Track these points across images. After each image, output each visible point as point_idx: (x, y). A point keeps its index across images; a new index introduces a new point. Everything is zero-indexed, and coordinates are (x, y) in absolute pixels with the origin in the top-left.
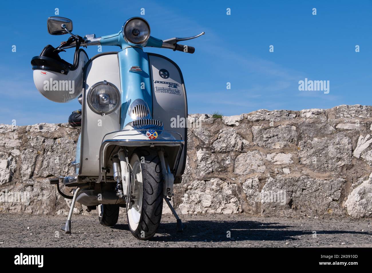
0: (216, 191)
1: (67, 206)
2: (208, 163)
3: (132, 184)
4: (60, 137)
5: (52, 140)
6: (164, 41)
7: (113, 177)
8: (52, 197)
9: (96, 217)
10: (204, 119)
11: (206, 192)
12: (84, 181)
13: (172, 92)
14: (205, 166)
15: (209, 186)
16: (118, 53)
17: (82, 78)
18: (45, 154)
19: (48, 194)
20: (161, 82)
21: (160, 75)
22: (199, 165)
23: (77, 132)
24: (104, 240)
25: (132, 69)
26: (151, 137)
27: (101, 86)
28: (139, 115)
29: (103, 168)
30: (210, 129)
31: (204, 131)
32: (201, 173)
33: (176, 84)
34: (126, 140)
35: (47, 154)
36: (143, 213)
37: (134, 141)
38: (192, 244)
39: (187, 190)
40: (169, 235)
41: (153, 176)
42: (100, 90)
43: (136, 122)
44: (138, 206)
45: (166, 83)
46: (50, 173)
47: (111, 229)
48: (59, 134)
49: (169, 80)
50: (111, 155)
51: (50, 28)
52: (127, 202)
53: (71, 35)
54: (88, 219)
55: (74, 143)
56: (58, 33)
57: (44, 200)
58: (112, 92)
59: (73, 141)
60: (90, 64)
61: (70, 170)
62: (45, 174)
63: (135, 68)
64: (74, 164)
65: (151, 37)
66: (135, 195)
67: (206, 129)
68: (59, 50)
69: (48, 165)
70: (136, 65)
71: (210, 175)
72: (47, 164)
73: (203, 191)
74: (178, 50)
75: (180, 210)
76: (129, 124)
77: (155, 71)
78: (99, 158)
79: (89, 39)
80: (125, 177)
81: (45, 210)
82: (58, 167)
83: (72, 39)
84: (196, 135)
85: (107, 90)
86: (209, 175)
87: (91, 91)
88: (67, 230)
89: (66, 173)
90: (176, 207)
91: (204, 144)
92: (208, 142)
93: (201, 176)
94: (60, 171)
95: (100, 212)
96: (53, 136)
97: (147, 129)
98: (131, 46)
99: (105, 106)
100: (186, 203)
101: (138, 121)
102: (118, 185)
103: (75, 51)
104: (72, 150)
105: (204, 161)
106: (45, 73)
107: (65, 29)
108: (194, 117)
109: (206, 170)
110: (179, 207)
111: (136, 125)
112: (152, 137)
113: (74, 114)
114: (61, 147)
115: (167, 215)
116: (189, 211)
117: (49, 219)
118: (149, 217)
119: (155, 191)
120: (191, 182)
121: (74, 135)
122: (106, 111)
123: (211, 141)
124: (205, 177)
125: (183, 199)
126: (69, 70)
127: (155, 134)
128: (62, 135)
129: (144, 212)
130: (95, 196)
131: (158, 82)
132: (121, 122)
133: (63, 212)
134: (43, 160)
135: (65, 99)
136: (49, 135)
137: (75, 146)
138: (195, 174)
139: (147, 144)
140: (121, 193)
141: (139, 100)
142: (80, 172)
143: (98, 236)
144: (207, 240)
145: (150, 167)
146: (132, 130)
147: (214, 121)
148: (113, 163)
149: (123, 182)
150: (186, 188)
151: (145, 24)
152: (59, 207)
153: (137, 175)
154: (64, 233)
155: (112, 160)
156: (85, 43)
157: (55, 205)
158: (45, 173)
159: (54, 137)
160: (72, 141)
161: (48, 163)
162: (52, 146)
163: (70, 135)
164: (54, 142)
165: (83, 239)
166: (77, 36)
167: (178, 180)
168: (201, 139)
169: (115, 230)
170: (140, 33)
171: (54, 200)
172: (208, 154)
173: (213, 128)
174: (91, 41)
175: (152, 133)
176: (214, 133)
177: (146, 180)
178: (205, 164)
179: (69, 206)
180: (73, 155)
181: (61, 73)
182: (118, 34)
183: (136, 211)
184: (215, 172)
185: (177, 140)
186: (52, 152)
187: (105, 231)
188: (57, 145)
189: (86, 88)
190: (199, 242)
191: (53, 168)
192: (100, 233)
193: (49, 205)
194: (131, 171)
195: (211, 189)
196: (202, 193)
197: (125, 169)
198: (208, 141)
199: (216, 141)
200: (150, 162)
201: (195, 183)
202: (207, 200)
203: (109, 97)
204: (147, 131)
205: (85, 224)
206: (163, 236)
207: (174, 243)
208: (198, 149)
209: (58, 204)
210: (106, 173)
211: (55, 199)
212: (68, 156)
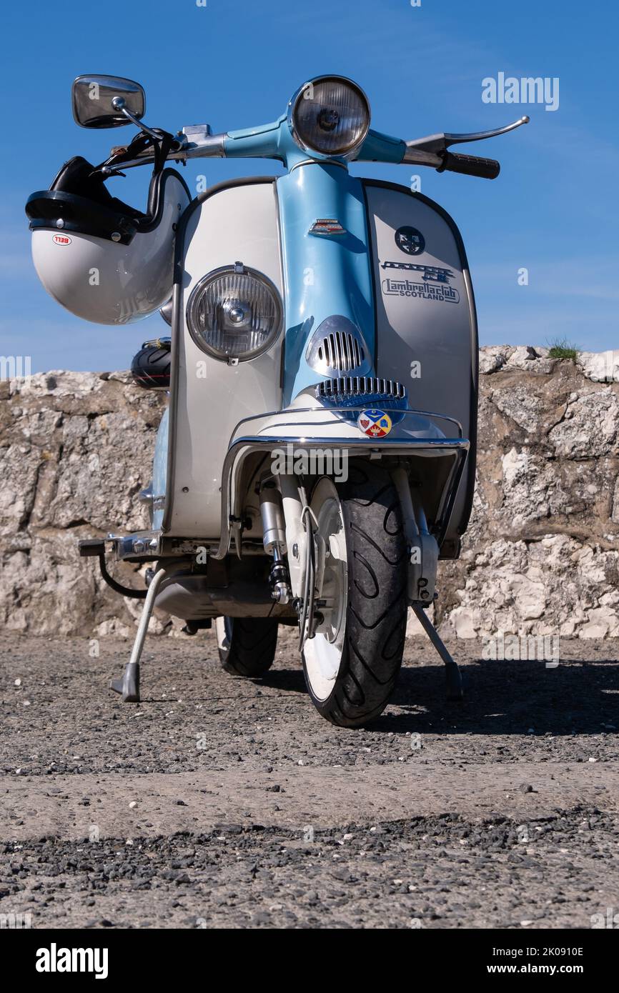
0: (559, 571)
1: (128, 612)
2: (536, 488)
3: (316, 567)
4: (107, 413)
5: (84, 421)
6: (409, 144)
7: (261, 540)
8: (83, 583)
9: (209, 643)
10: (523, 362)
11: (529, 573)
12: (177, 551)
13: (434, 295)
14: (527, 497)
15: (538, 558)
16: (275, 180)
17: (172, 255)
18: (64, 460)
19: (73, 575)
20: (402, 266)
21: (399, 244)
22: (509, 497)
23: (156, 399)
24: (237, 727)
25: (317, 228)
26: (372, 431)
27: (227, 280)
28: (338, 361)
29: (232, 518)
30: (541, 391)
31: (526, 396)
32: (515, 520)
33: (446, 271)
34: (298, 438)
35: (68, 460)
36: (349, 649)
37: (323, 441)
38: (490, 743)
39: (473, 567)
40: (423, 709)
41: (378, 544)
42: (225, 289)
43: (329, 385)
44: (334, 630)
45: (415, 268)
46: (78, 516)
47: (254, 689)
48: (102, 404)
49: (425, 259)
50: (255, 480)
51: (81, 109)
52: (302, 617)
53: (140, 130)
54: (187, 649)
55: (145, 428)
56: (103, 122)
57: (61, 592)
58: (259, 297)
59: (143, 422)
60: (195, 212)
61: (135, 507)
62: (64, 519)
63: (326, 224)
64: (148, 496)
65: (372, 134)
66: (325, 597)
67: (529, 391)
68: (105, 172)
69: (72, 493)
70: (328, 215)
71: (541, 525)
72: (69, 489)
73: (520, 573)
74: (451, 170)
75: (453, 626)
76: (308, 390)
77: (385, 233)
78: (221, 486)
79: (191, 139)
80: (296, 545)
81: (64, 621)
82: (101, 499)
83: (144, 139)
84: (502, 409)
85: (246, 289)
86: (538, 524)
87: (197, 292)
88: (129, 690)
89: (125, 517)
90: (441, 619)
91: (524, 433)
92: (537, 428)
93: (514, 529)
94: (107, 511)
95: (222, 636)
96: (86, 409)
97: (360, 406)
98: (312, 161)
99: (237, 337)
100: (472, 605)
101: (335, 381)
102: (277, 567)
103: (150, 175)
104: (140, 448)
105: (523, 483)
106: (67, 241)
107: (124, 110)
108: (495, 356)
109: (529, 510)
110: (451, 618)
111: (329, 393)
112: (375, 431)
113: (147, 350)
114: (110, 441)
115: (416, 639)
116: (479, 629)
117: (77, 648)
118: (367, 662)
119: (383, 587)
120: (487, 544)
121: (145, 407)
122: (242, 351)
123: (546, 425)
124: (526, 532)
125: (461, 593)
126: (136, 230)
127: (384, 423)
128: (110, 406)
129: (351, 647)
130: (209, 594)
131: (392, 265)
132: (285, 381)
133: (114, 628)
134: (59, 477)
135: (122, 314)
136: (73, 406)
137: (148, 437)
138: (498, 520)
139: (361, 452)
140: (285, 590)
141: (338, 320)
142: (167, 525)
143: (218, 712)
144: (535, 728)
145: (369, 516)
146: (319, 409)
147: (554, 366)
148: (261, 502)
149: (291, 558)
150: (470, 563)
151: (353, 94)
152: (105, 614)
153: (331, 538)
154: (120, 702)
155: (257, 491)
156: (180, 150)
157: (93, 607)
158: (63, 514)
159: (89, 412)
160: (140, 424)
161: (73, 486)
162: (83, 439)
163: (135, 405)
164: (90, 426)
165: (175, 723)
166: (157, 131)
167: (450, 550)
168: (515, 419)
169: (266, 690)
170: (339, 121)
171: (90, 593)
172: (536, 463)
173: (550, 389)
174: (197, 145)
175: (375, 420)
176: (552, 402)
177: (357, 556)
178: (525, 494)
179: (132, 611)
180: (143, 465)
181: (111, 240)
182: (276, 124)
183: (328, 642)
184: (557, 517)
185: (448, 438)
186: (83, 454)
187: (236, 694)
188: (97, 433)
189: (183, 285)
190: (511, 736)
191: (87, 500)
192: (224, 701)
193: (75, 608)
194: (313, 529)
195: (542, 565)
196: (519, 577)
197: (297, 521)
198: (535, 424)
199: (559, 427)
200: (368, 502)
201: (499, 548)
202: (532, 599)
203: (250, 311)
204: (361, 412)
205: (178, 670)
206: (407, 712)
207: (439, 739)
208: (507, 449)
209: (102, 606)
210: (241, 531)
211: (93, 590)
212: (130, 467)
